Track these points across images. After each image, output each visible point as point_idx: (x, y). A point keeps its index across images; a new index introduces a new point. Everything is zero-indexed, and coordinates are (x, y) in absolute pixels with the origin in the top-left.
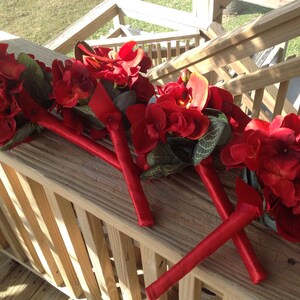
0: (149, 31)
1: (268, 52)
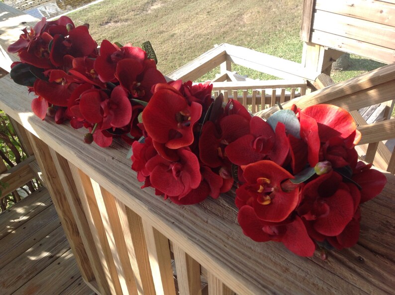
0: (254, 78)
1: (374, 109)
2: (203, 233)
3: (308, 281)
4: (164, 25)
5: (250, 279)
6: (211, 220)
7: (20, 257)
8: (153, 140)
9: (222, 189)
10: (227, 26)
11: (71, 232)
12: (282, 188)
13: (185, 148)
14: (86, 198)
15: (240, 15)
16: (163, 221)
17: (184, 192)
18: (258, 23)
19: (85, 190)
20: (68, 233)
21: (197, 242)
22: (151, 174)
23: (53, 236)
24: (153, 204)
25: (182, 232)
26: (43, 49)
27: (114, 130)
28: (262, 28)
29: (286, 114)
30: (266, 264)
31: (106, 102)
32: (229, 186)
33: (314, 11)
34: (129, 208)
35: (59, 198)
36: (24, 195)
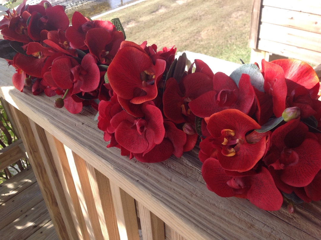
2: (166, 190)
3: (274, 237)
4: (137, 40)
5: (214, 235)
6: (175, 178)
7: (8, 226)
8: (118, 96)
9: (185, 147)
10: (188, 41)
11: (51, 202)
12: (247, 140)
13: (149, 103)
14: (62, 168)
15: (199, 32)
16: (127, 179)
17: (148, 149)
18: (213, 38)
19: (61, 160)
20: (48, 203)
21: (161, 199)
22: (115, 131)
23: (38, 208)
24: (119, 164)
25: (146, 190)
26: (23, 27)
27: (83, 95)
28: (216, 42)
29: (249, 68)
30: (230, 221)
31: (76, 68)
32: (193, 144)
33: (260, 23)
34: (97, 170)
35: (40, 171)
36: (14, 173)
